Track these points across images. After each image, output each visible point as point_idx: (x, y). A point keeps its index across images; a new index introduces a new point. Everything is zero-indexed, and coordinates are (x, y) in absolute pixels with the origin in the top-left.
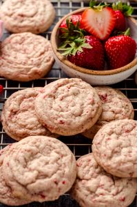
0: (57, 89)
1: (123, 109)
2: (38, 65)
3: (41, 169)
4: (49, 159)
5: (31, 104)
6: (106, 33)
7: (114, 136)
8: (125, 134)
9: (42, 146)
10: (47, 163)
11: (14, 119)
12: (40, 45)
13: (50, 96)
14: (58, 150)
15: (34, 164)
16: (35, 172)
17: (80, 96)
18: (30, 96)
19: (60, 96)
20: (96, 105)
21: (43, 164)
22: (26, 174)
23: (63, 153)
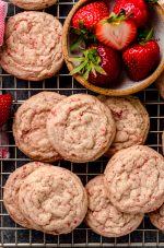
0: (68, 115)
1: (138, 130)
2: (49, 66)
3: (54, 211)
4: (61, 199)
5: (42, 121)
6: (124, 44)
7: (124, 175)
8: (136, 171)
9: (55, 185)
10: (60, 204)
11: (26, 140)
12: (50, 36)
13: (62, 124)
14: (70, 190)
15: (48, 205)
16: (49, 215)
17: (93, 124)
18: (41, 112)
19: (72, 124)
20: (109, 135)
21: (55, 205)
22: (41, 216)
23: (75, 193)
